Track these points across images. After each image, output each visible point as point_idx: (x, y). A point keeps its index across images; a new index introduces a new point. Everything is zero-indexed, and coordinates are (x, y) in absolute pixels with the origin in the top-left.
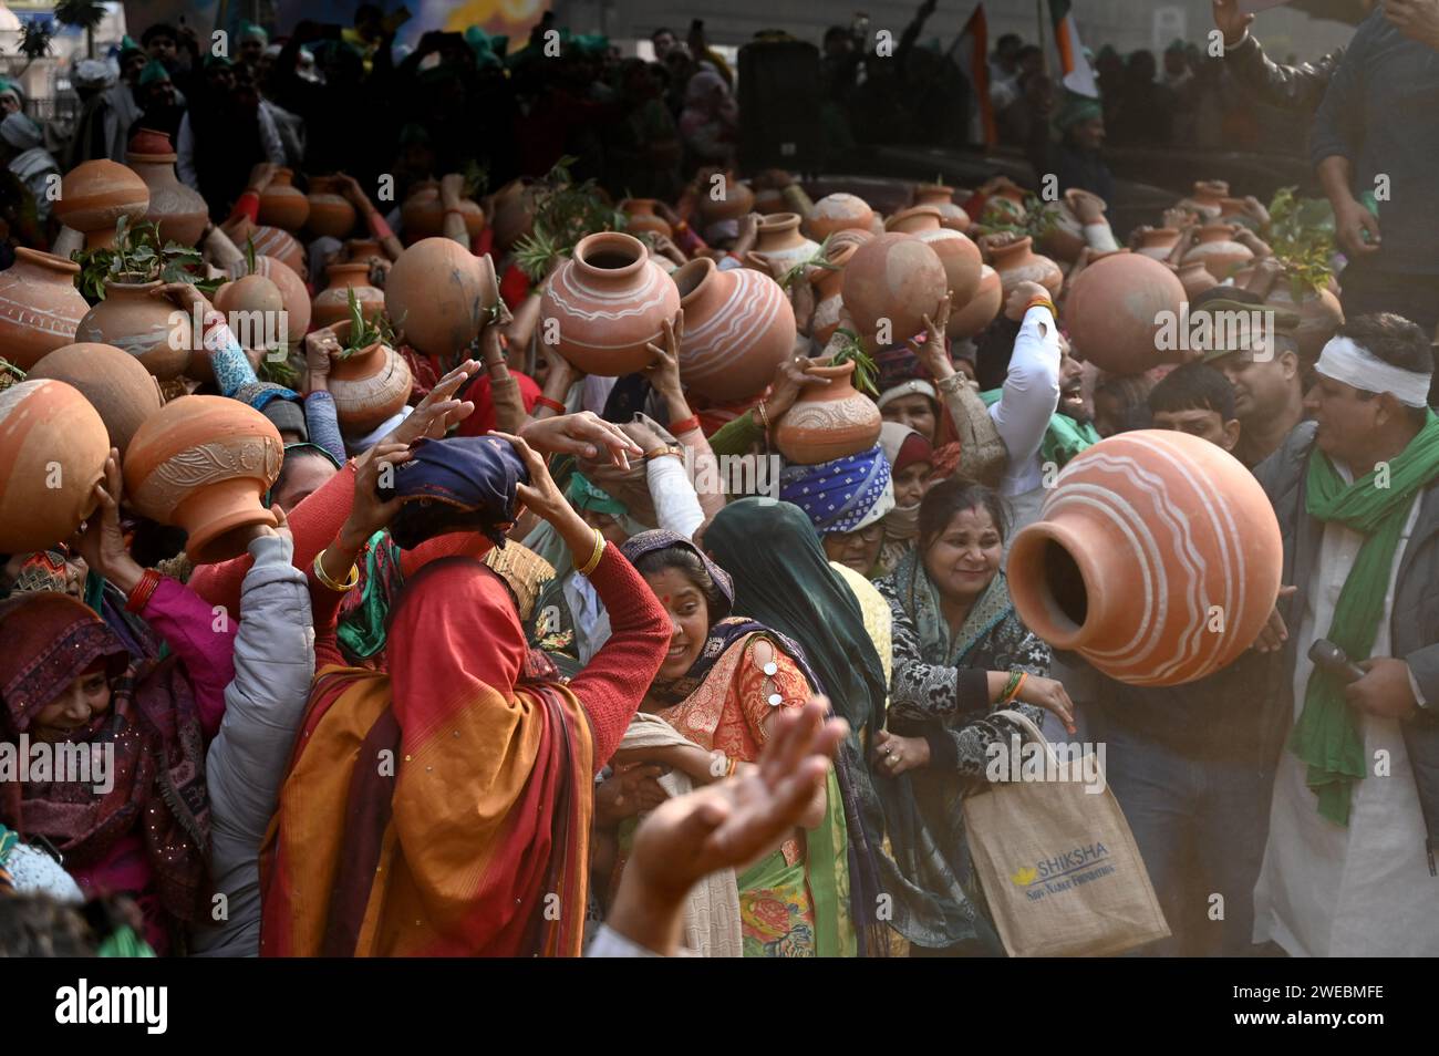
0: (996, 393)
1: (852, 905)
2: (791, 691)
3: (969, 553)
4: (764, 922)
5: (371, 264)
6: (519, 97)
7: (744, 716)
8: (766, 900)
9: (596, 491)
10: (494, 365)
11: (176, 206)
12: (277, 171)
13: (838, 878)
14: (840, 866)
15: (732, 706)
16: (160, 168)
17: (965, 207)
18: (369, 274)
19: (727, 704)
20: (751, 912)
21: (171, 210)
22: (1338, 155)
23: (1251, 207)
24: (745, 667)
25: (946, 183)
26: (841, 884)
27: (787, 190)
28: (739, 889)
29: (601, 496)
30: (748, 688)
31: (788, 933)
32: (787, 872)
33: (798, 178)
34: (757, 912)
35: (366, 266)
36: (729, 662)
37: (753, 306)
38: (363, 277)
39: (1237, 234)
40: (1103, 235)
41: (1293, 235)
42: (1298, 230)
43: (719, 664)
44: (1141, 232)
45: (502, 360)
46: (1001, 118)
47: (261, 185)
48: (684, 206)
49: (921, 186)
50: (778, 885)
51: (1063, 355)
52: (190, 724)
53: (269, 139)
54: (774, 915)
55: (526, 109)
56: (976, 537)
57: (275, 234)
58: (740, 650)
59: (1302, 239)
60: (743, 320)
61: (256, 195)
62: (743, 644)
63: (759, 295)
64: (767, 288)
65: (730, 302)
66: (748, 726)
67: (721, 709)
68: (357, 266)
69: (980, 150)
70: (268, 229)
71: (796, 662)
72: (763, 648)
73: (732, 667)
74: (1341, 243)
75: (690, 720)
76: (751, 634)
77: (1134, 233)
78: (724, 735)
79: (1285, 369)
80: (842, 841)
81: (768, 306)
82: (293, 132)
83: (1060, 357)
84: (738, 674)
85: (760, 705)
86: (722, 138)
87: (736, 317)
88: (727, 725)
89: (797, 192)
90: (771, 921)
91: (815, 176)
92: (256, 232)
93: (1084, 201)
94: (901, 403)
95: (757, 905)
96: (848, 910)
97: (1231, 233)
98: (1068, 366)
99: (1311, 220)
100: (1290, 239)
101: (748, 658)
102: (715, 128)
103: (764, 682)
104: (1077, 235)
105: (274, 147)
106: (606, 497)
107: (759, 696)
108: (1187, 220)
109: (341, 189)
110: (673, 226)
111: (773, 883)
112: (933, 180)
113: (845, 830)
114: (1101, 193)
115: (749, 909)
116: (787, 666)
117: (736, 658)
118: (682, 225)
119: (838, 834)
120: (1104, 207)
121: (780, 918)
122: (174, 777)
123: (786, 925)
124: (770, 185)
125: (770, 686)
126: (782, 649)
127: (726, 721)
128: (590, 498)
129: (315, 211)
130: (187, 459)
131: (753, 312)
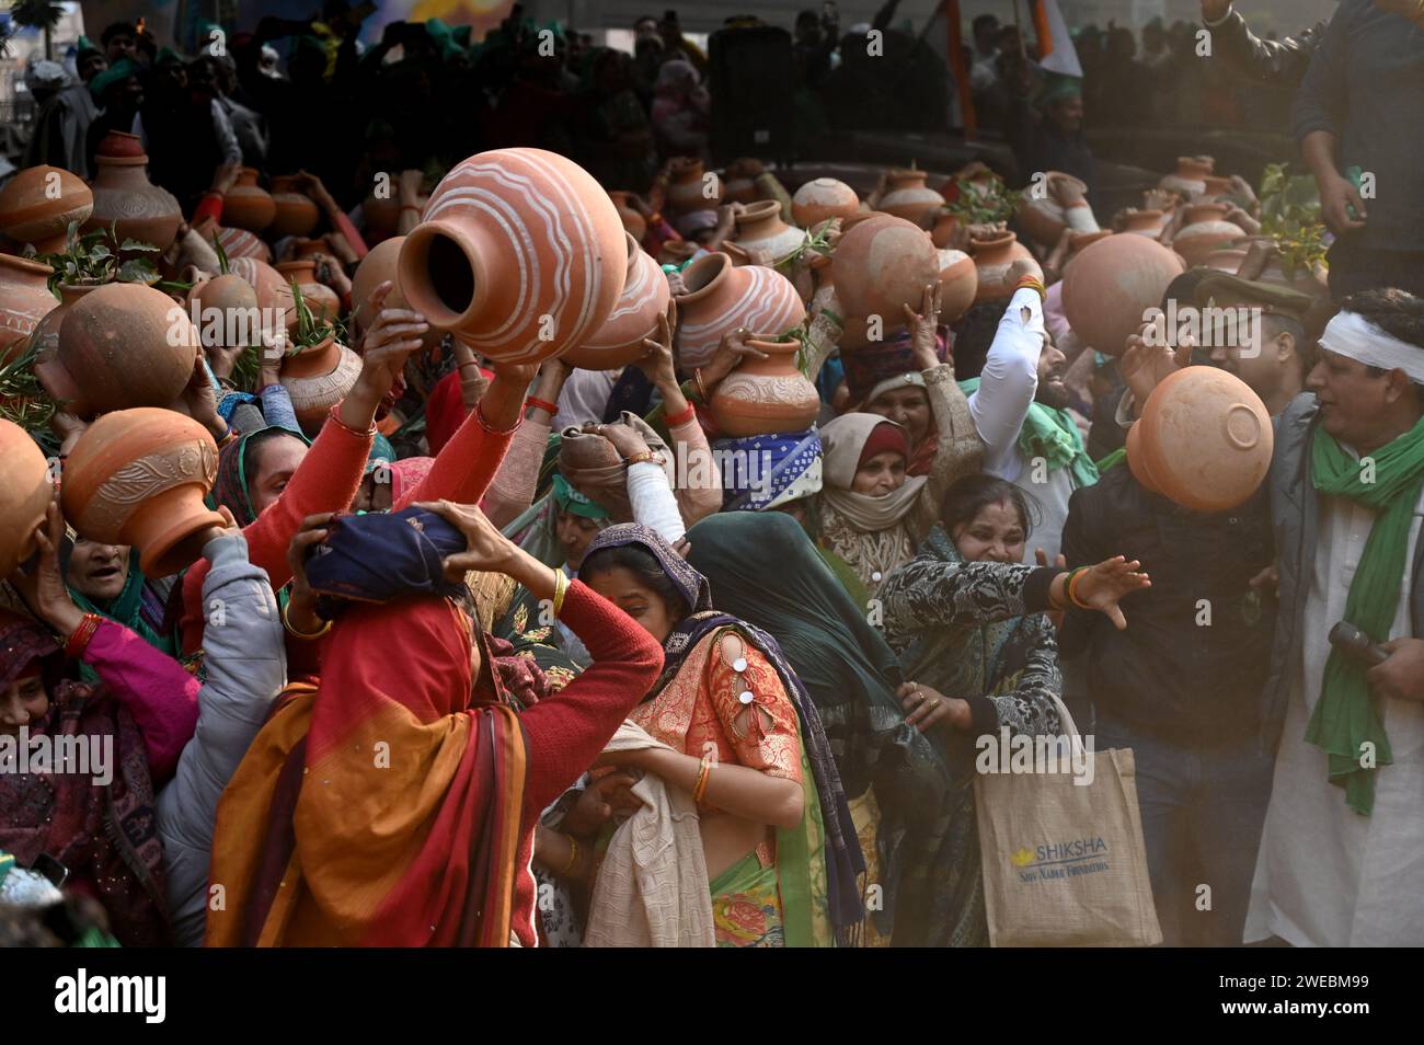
0: (974, 382)
1: (829, 905)
2: (762, 687)
3: (994, 548)
4: (739, 927)
5: (316, 261)
6: (486, 91)
7: (716, 714)
8: (740, 903)
9: (576, 495)
10: (465, 365)
11: (145, 209)
12: (240, 171)
13: (813, 877)
14: (816, 865)
15: (704, 705)
16: (130, 170)
17: (942, 192)
18: (315, 271)
19: (697, 702)
20: (725, 917)
21: (138, 214)
22: (1322, 130)
23: (1236, 186)
24: (714, 663)
25: (919, 168)
26: (816, 882)
27: (760, 178)
28: (712, 894)
29: (582, 500)
30: (718, 686)
31: (764, 935)
32: (762, 874)
33: (773, 167)
34: (731, 917)
35: (311, 263)
36: (697, 659)
37: (768, 302)
38: (309, 274)
39: (1230, 213)
40: (1085, 219)
41: (1283, 215)
42: (1287, 209)
43: (687, 663)
44: (1125, 214)
45: (474, 360)
46: (981, 101)
47: (224, 187)
48: (656, 199)
49: (895, 173)
50: (753, 887)
51: (1045, 342)
52: (133, 755)
53: (225, 136)
54: (748, 918)
55: (493, 102)
56: (1001, 532)
57: (241, 235)
58: (708, 646)
59: (1291, 217)
60: (757, 316)
61: (219, 197)
62: (711, 638)
63: (774, 291)
64: (782, 286)
65: (745, 297)
66: (721, 726)
67: (692, 708)
68: (302, 263)
69: (959, 133)
70: (234, 230)
71: (767, 658)
72: (732, 643)
73: (700, 665)
74: (1329, 219)
75: (661, 721)
76: (719, 628)
77: (1118, 216)
78: (696, 735)
79: (1281, 350)
80: (820, 840)
81: (782, 304)
82: (255, 131)
83: (1041, 345)
84: (708, 671)
85: (731, 704)
86: (695, 126)
87: (752, 313)
88: (700, 724)
89: (770, 179)
90: (746, 924)
91: (790, 164)
92: (221, 233)
93: (1064, 184)
94: (896, 395)
95: (731, 909)
96: (826, 910)
97: (1223, 212)
98: (1050, 354)
99: (1299, 197)
100: (1280, 218)
101: (716, 654)
102: (686, 116)
103: (734, 679)
104: (1058, 219)
105: (231, 143)
106: (587, 501)
107: (730, 693)
108: (1168, 201)
109: (303, 187)
110: (647, 217)
111: (748, 887)
112: (907, 166)
113: (822, 826)
114: (1082, 176)
115: (722, 913)
116: (757, 662)
117: (704, 655)
118: (656, 216)
119: (815, 830)
120: (1085, 189)
121: (754, 920)
122: (118, 808)
123: (762, 928)
124: (742, 174)
125: (741, 682)
126: (752, 643)
127: (698, 721)
128: (571, 501)
129: (282, 210)
130: (126, 476)
131: (767, 309)
